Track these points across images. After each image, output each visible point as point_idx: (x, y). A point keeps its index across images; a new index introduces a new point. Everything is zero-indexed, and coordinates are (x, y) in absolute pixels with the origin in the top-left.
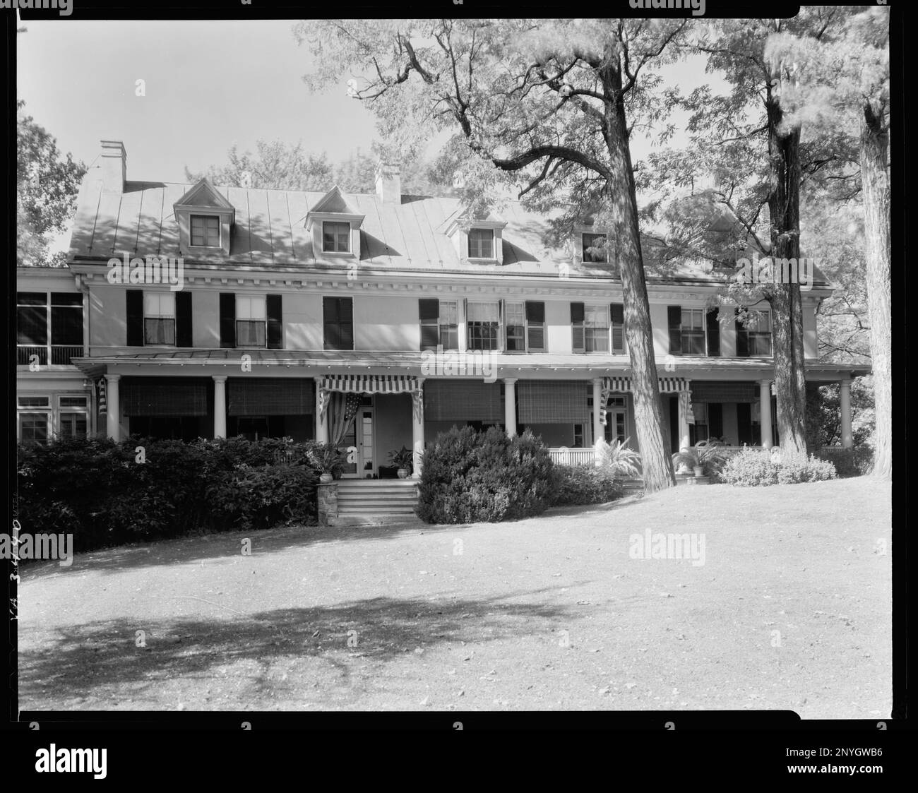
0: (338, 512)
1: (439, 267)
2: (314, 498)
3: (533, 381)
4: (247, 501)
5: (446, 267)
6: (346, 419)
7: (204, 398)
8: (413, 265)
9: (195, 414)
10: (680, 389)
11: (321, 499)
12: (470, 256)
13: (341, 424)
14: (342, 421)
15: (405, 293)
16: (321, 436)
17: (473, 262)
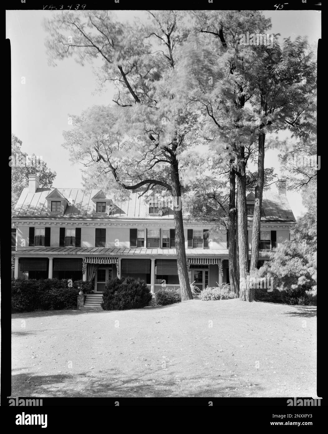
0: (84, 305)
1: (138, 217)
2: (76, 300)
3: (162, 260)
4: (52, 300)
5: (140, 217)
6: (94, 273)
7: (46, 265)
8: (129, 217)
9: (43, 270)
10: (218, 263)
11: (78, 300)
12: (150, 213)
13: (92, 274)
14: (92, 273)
15: (124, 227)
16: (84, 279)
17: (151, 215)
